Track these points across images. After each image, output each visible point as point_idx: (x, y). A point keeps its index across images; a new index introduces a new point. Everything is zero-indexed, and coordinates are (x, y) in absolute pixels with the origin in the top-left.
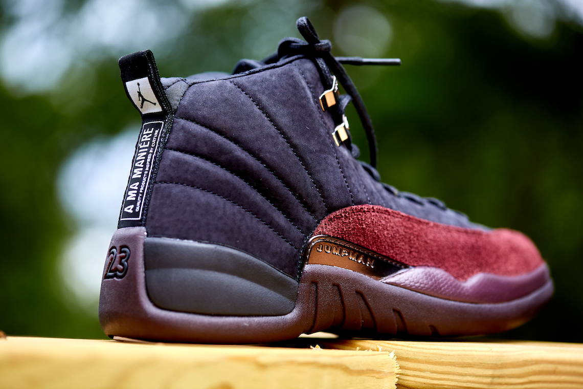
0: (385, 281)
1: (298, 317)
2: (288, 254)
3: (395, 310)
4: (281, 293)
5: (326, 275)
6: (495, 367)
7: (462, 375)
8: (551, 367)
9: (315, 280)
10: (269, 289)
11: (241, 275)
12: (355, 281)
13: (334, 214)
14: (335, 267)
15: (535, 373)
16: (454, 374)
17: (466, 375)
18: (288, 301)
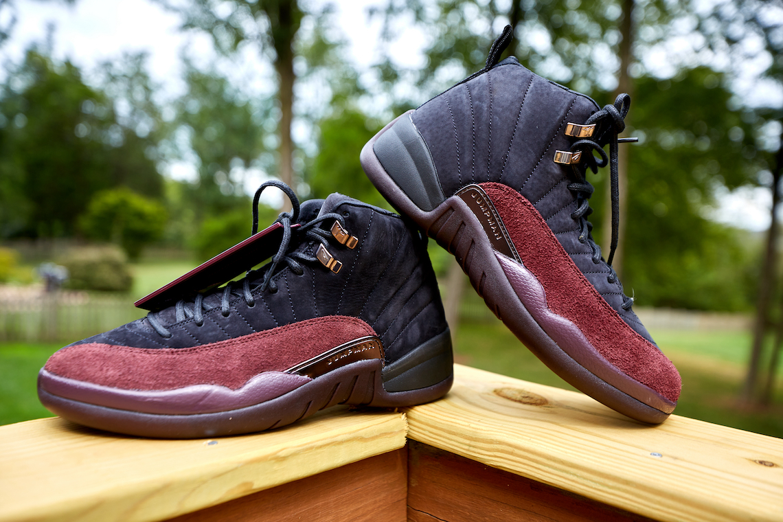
0: (495, 253)
1: (426, 217)
2: (451, 179)
3: (484, 274)
4: (429, 195)
5: (463, 212)
6: (471, 439)
7: (449, 439)
8: (510, 449)
9: (453, 207)
10: (424, 186)
11: (417, 163)
12: (476, 233)
13: (501, 185)
15: (498, 451)
16: (444, 437)
17: (452, 440)
18: (430, 204)
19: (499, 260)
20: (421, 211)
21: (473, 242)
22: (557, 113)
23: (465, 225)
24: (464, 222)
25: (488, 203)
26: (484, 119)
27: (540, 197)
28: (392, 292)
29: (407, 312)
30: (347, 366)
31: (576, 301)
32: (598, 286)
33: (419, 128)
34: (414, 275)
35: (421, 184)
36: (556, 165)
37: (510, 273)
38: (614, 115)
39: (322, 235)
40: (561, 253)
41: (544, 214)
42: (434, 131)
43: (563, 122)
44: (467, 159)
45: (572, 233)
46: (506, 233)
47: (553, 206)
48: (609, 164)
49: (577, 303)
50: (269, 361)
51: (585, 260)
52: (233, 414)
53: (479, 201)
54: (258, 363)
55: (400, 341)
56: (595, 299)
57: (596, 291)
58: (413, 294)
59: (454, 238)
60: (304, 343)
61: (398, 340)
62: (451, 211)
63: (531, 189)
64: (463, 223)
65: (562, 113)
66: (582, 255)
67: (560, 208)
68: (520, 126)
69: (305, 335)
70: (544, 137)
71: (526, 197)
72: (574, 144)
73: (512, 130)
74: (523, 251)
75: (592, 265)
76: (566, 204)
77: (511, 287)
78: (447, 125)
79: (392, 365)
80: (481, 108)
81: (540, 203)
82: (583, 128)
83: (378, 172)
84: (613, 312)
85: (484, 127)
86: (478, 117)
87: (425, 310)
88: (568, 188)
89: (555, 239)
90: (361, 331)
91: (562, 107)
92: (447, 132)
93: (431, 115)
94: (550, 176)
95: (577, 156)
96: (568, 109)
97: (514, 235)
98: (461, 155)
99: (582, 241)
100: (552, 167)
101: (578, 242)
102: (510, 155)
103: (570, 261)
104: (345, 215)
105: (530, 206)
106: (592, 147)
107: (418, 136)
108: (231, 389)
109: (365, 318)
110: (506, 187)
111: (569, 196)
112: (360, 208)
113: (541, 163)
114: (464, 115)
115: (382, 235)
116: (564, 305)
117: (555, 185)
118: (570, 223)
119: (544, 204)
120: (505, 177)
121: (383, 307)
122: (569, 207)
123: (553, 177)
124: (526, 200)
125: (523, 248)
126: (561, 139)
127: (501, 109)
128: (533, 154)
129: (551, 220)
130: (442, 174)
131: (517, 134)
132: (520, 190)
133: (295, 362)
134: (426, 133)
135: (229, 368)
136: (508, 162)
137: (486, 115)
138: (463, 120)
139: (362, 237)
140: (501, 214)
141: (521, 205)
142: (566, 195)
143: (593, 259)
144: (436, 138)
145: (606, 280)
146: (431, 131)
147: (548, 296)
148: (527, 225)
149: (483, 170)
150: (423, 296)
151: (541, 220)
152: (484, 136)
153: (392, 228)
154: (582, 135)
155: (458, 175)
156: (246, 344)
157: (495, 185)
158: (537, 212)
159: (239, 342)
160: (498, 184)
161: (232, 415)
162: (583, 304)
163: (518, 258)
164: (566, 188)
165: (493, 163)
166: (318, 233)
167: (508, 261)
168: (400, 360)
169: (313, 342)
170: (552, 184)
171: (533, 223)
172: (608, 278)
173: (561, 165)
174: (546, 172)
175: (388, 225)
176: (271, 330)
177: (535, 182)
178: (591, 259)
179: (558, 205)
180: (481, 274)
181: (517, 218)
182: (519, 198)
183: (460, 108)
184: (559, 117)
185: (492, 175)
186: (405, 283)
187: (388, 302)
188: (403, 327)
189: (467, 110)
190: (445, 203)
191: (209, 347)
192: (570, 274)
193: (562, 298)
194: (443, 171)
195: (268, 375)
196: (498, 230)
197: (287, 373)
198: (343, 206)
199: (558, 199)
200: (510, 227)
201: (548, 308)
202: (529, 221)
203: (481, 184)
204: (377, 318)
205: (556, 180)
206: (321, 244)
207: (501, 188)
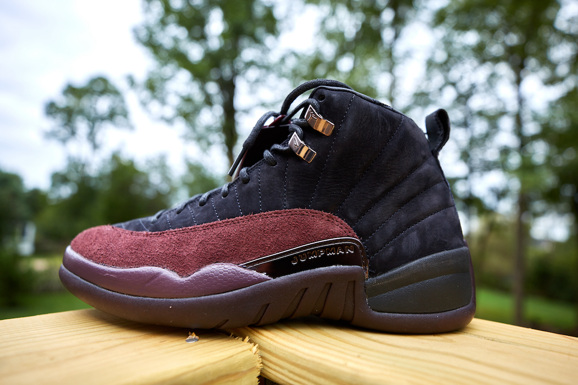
29: (403, 217)
30: (317, 269)
50: (226, 251)
52: (174, 302)
54: (213, 252)
55: (391, 249)
60: (266, 237)
61: (388, 247)
69: (267, 227)
79: (378, 277)
90: (337, 229)
104: (321, 100)
108: (180, 275)
109: (344, 216)
115: (364, 120)
121: (369, 206)
133: (254, 256)
135: (185, 254)
139: (339, 121)
153: (380, 115)
156: (207, 231)
159: (201, 229)
161: (173, 304)
168: (390, 273)
169: (277, 236)
175: (374, 111)
176: (233, 219)
188: (396, 233)
191: (175, 231)
195: (221, 266)
197: (242, 267)
198: (319, 90)
204: (359, 218)
206: (295, 133)
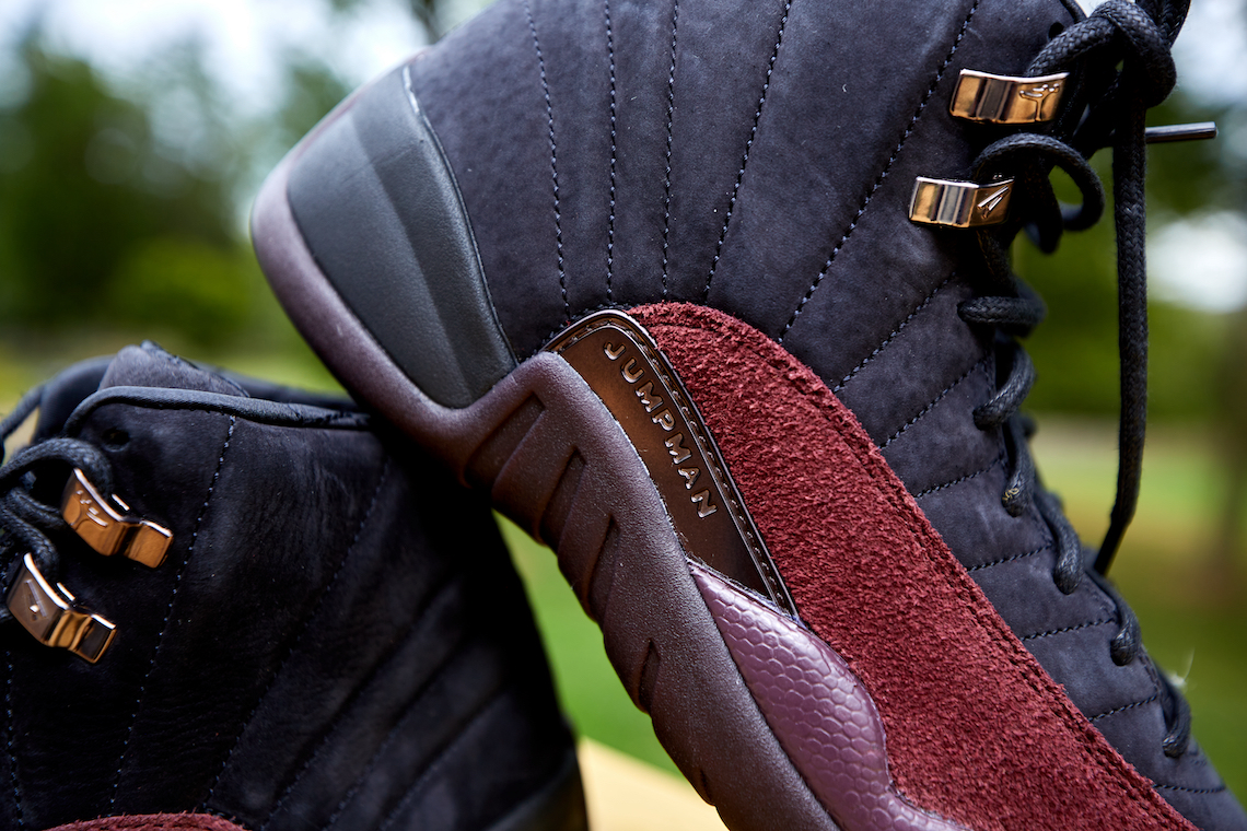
0: (696, 571)
1: (451, 430)
2: (534, 289)
3: (652, 647)
4: (457, 348)
5: (575, 413)
9: (539, 396)
10: (441, 317)
12: (621, 489)
13: (709, 311)
14: (617, 423)
18: (461, 383)
19: (706, 594)
20: (433, 408)
21: (612, 524)
22: (921, 32)
23: (585, 463)
24: (581, 450)
25: (663, 379)
26: (646, 65)
27: (860, 355)
28: (337, 697)
29: (408, 751)
31: (1000, 756)
32: (1079, 684)
33: (426, 109)
34: (432, 617)
35: (429, 309)
36: (917, 232)
37: (748, 651)
38: (1139, 35)
39: (32, 519)
40: (940, 568)
41: (876, 422)
42: (475, 114)
43: (941, 69)
44: (589, 214)
45: (979, 480)
46: (732, 495)
47: (909, 386)
48: (1107, 219)
49: (1005, 762)
51: (1029, 584)
53: (632, 372)
56: (1072, 741)
57: (1074, 710)
58: (431, 682)
59: (549, 505)
62: (533, 408)
63: (825, 328)
64: (576, 453)
65: (938, 31)
66: (1016, 565)
67: (935, 393)
68: (780, 85)
70: (872, 127)
71: (803, 356)
72: (988, 151)
73: (751, 103)
74: (797, 562)
75: (1054, 599)
76: (954, 374)
77: (753, 707)
78: (518, 92)
80: (637, 27)
81: (859, 379)
82: (1022, 90)
83: (292, 265)
84: (1136, 783)
85: (646, 95)
86: (627, 59)
87: (480, 725)
88: (961, 314)
89: (916, 519)
91: (937, 10)
92: (519, 117)
93: (470, 58)
94: (895, 276)
95: (994, 200)
96: (963, 18)
97: (763, 505)
98: (567, 202)
99: (1012, 509)
100: (903, 239)
101: (1001, 515)
102: (744, 197)
103: (974, 598)
104: (113, 442)
105: (819, 393)
106: (1050, 158)
107: (420, 134)
110: (730, 320)
111: (964, 345)
112: (177, 415)
113: (863, 226)
114: (578, 53)
115: (272, 506)
116: (957, 770)
117: (914, 309)
118: (971, 446)
119: (873, 384)
120: (726, 284)
121: (306, 753)
122: (965, 385)
123: (907, 277)
124: (803, 372)
125: (796, 552)
126: (934, 131)
127: (709, 26)
128: (832, 193)
129: (901, 442)
130: (501, 273)
131: (767, 117)
132: (783, 332)
134: (449, 123)
136: (737, 227)
137: (654, 49)
138: (574, 74)
139: (187, 522)
140: (716, 423)
141: (785, 390)
142: (957, 342)
143: (1057, 577)
144: (482, 140)
145: (1104, 656)
146: (464, 114)
147: (893, 738)
148: (810, 467)
149: (641, 255)
150: (471, 681)
151: (864, 446)
152: (647, 126)
153: (321, 474)
154: (1019, 111)
155: (553, 277)
157: (689, 314)
158: (848, 416)
160: (699, 310)
162: (1027, 762)
163: (777, 588)
164: (954, 317)
165: (682, 229)
166: (17, 511)
167: (741, 601)
170: (904, 304)
171: (835, 459)
172: (1114, 647)
173: (933, 231)
174: (881, 262)
175: (300, 466)
177: (838, 299)
178: (1047, 575)
179: (925, 382)
180: (641, 649)
181: (770, 441)
182: (778, 364)
183: (565, 29)
184: (925, 49)
185: (677, 277)
186: (388, 657)
187: (324, 733)
189: (590, 37)
190: (511, 378)
192: (974, 649)
193: (946, 745)
194: (504, 262)
196: (702, 482)
198: (104, 409)
199: (926, 359)
200: (750, 471)
201: (896, 785)
202: (819, 453)
203: (639, 310)
204: (278, 795)
205: (918, 288)
206: (27, 558)
207: (710, 325)
